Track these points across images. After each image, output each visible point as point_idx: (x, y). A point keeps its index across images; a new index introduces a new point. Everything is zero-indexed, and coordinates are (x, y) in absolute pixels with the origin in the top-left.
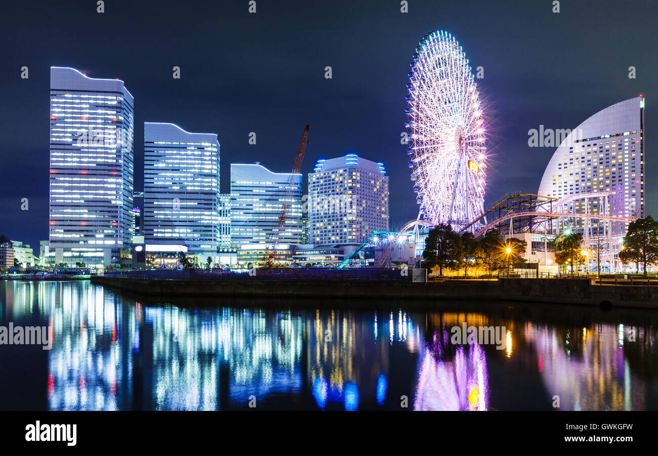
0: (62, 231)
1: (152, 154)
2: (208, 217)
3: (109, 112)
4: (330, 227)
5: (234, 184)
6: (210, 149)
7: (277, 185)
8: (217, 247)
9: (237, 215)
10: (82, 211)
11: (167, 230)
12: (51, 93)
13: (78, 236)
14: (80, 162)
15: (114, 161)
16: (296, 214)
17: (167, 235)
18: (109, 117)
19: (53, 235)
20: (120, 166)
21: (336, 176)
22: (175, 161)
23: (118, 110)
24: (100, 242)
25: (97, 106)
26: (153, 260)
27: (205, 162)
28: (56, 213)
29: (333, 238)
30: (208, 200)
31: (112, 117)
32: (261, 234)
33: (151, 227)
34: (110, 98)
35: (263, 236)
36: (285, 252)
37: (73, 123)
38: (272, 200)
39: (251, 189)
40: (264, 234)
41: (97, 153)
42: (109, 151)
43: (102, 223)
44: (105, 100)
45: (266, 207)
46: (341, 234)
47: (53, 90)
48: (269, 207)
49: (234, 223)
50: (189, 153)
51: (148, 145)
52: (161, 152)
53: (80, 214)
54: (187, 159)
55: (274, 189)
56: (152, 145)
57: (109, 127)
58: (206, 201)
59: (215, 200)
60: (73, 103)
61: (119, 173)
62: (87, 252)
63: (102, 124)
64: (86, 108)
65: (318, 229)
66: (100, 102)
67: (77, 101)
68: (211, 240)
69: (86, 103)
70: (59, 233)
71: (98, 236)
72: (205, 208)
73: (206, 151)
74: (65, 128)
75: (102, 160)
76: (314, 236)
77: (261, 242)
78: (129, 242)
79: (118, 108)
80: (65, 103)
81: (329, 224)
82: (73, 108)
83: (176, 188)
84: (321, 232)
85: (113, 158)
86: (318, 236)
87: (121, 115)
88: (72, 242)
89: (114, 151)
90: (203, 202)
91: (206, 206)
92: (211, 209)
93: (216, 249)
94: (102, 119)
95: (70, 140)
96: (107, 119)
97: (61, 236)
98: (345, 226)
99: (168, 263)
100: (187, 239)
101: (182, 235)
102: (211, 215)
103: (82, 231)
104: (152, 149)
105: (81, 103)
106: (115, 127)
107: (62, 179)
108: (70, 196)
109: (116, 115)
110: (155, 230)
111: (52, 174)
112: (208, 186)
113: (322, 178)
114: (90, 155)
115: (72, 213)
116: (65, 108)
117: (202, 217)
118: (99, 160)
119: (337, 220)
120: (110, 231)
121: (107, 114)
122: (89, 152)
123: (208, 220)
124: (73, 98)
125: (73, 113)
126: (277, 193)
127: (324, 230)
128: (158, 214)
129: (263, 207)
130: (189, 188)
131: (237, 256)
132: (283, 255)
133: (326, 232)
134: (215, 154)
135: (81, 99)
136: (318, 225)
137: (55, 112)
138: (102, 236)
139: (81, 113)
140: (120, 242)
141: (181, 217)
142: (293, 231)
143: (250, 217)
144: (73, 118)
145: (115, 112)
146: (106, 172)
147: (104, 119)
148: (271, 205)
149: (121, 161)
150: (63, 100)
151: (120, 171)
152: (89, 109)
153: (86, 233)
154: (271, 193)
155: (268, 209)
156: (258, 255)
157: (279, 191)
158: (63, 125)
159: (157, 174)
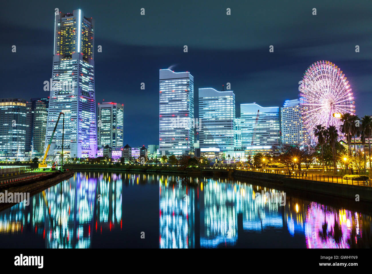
0: (164, 143)
1: (202, 103)
2: (230, 133)
3: (184, 87)
4: (293, 136)
5: (242, 115)
6: (229, 99)
7: (265, 114)
8: (234, 148)
9: (244, 131)
10: (172, 133)
11: (210, 140)
12: (160, 81)
13: (171, 145)
14: (172, 111)
15: (186, 109)
16: (276, 129)
17: (210, 143)
18: (184, 89)
19: (161, 145)
20: (189, 111)
21: (295, 109)
22: (213, 106)
23: (187, 86)
24: (180, 147)
25: (179, 85)
26: (204, 155)
27: (227, 106)
28: (162, 135)
29: (295, 142)
30: (229, 124)
31: (185, 89)
32: (257, 140)
33: (203, 139)
34: (184, 81)
35: (258, 141)
36: (269, 150)
37: (168, 93)
38: (263, 122)
39: (251, 116)
40: (259, 140)
41: (178, 106)
42: (184, 105)
43: (181, 139)
44: (182, 82)
45: (260, 126)
46: (299, 140)
47: (160, 80)
48: (261, 126)
49: (243, 135)
50: (220, 101)
51: (200, 99)
52: (206, 102)
53: (172, 134)
54: (219, 105)
55: (264, 116)
56: (202, 99)
57: (184, 94)
58: (229, 125)
59: (232, 124)
60: (169, 85)
61: (188, 115)
62: (175, 152)
63: (180, 93)
64: (174, 87)
65: (287, 137)
66: (180, 83)
67: (171, 84)
68: (231, 144)
69: (174, 84)
70: (163, 144)
71: (179, 145)
72: (227, 129)
73: (228, 100)
74: (165, 96)
75: (181, 109)
76: (285, 141)
77: (257, 145)
78: (192, 147)
79: (188, 85)
80: (165, 85)
81: (292, 135)
82: (169, 87)
83: (214, 119)
84: (289, 139)
85: (185, 108)
86: (287, 141)
87: (189, 88)
88: (169, 147)
89: (186, 105)
90: (227, 125)
91: (228, 128)
92: (231, 129)
93: (234, 149)
94: (180, 90)
95: (167, 101)
96: (183, 90)
97: (164, 145)
98: (301, 136)
99: (211, 157)
100: (219, 145)
101: (217, 143)
102: (231, 132)
103: (173, 142)
104: (202, 101)
105: (172, 84)
106: (186, 93)
107: (164, 119)
108: (168, 127)
109: (186, 88)
110: (204, 140)
111: (160, 117)
112: (229, 118)
113: (288, 110)
114: (176, 107)
115: (169, 135)
116: (165, 87)
117: (227, 133)
118: (179, 109)
119: (296, 132)
120: (185, 142)
121: (183, 88)
122: (175, 106)
123: (229, 134)
124: (169, 83)
125: (169, 89)
126: (265, 118)
127: (290, 138)
128: (205, 133)
129: (258, 126)
130: (219, 119)
131: (245, 152)
132: (268, 152)
133: (291, 139)
134: (232, 101)
135: (172, 82)
136: (287, 135)
137: (161, 89)
138: (181, 144)
139: (172, 89)
140: (189, 147)
141: (216, 133)
142: (275, 138)
143: (251, 131)
144: (169, 91)
145: (186, 87)
146: (183, 115)
147: (182, 90)
148: (262, 125)
149: (189, 109)
150: (164, 84)
151: (188, 114)
152: (175, 86)
153: (175, 144)
154: (262, 118)
155: (260, 127)
156: (255, 152)
157: (266, 117)
158: (165, 95)
159: (205, 113)
